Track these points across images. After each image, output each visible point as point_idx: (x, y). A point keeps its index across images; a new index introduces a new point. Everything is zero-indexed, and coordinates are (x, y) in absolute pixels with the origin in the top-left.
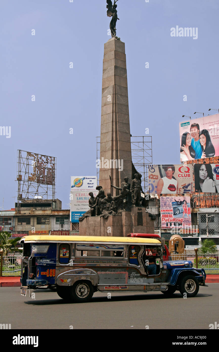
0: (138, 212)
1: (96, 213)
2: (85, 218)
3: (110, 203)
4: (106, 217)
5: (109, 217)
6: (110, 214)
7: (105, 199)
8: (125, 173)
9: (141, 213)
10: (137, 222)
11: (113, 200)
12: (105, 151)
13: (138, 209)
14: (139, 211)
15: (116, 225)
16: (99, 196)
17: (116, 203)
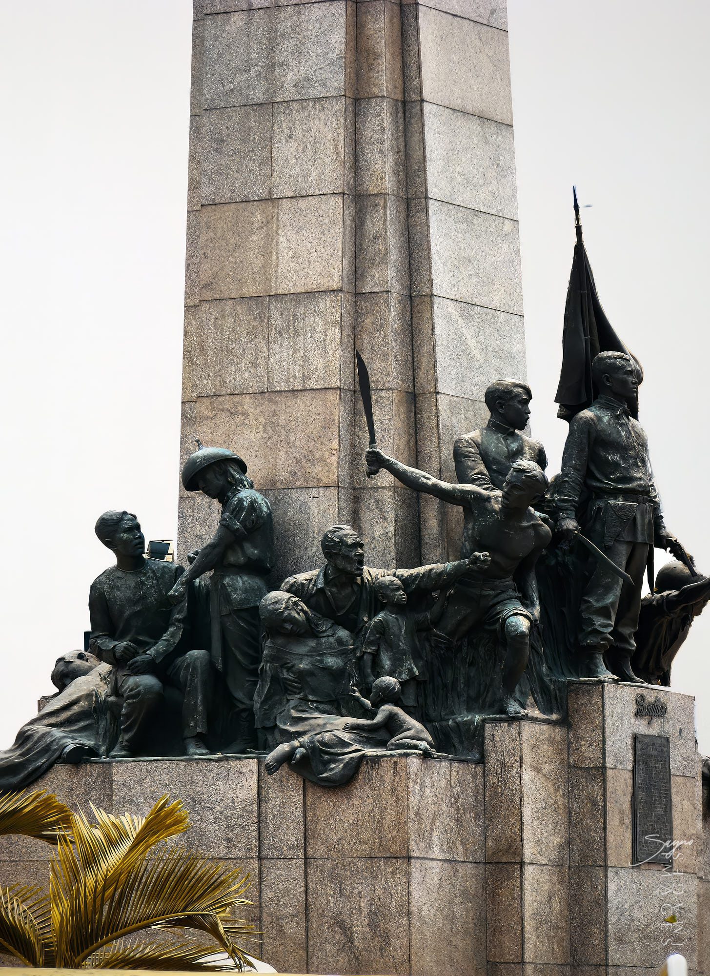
0: (635, 738)
1: (197, 724)
2: (49, 768)
3: (355, 628)
4: (337, 768)
5: (364, 768)
6: (382, 744)
7: (297, 590)
8: (471, 343)
9: (662, 744)
10: (628, 835)
11: (382, 607)
12: (257, 96)
13: (633, 708)
14: (642, 727)
15: (437, 853)
16: (223, 556)
17: (420, 630)
